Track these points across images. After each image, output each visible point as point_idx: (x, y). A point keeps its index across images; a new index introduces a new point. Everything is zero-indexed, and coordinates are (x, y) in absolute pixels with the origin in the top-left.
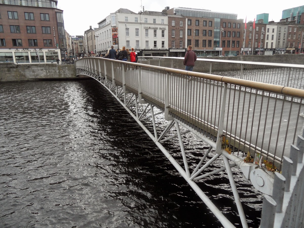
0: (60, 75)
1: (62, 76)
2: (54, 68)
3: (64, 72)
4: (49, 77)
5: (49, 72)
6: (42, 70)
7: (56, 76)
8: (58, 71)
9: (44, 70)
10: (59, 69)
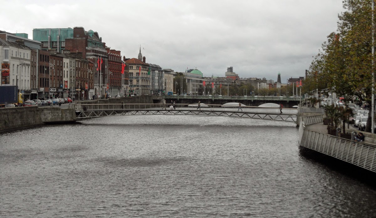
0: (62, 118)
1: (64, 120)
2: (58, 111)
3: (66, 115)
4: (53, 121)
5: (54, 115)
6: (49, 113)
7: (59, 120)
8: (60, 115)
9: (51, 114)
10: (62, 113)
